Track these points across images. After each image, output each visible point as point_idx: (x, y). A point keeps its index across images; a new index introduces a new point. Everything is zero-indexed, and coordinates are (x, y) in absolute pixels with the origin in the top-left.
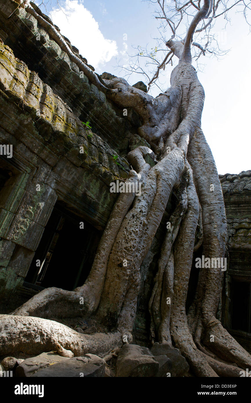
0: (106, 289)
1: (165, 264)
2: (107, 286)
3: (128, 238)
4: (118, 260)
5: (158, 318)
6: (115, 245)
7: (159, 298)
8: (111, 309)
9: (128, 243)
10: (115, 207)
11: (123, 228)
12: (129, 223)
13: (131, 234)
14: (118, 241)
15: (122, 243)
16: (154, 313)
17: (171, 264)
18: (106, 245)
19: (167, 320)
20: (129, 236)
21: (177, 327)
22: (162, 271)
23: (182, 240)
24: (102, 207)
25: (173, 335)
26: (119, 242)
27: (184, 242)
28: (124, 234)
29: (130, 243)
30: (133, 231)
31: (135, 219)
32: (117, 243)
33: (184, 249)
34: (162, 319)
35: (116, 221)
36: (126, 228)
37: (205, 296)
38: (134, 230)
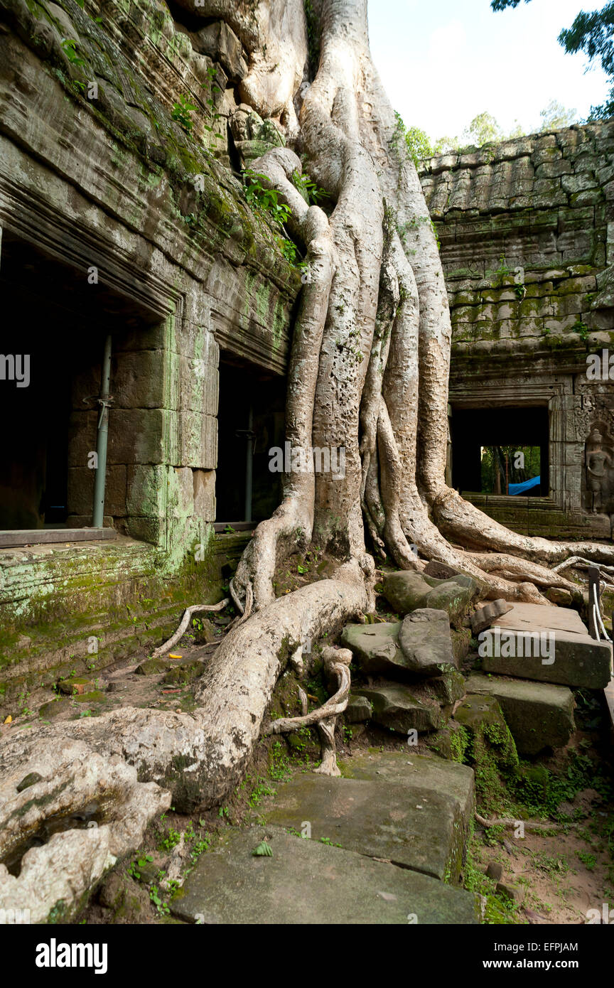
0: (322, 494)
1: (376, 418)
2: (322, 489)
3: (343, 395)
4: (336, 441)
5: (381, 514)
6: (319, 412)
7: (375, 482)
8: (338, 527)
9: (345, 405)
10: (300, 333)
11: (327, 376)
12: (334, 363)
13: (346, 386)
14: (325, 404)
15: (335, 406)
16: (373, 508)
17: (385, 415)
18: (304, 417)
19: (396, 514)
20: (344, 391)
21: (411, 520)
22: (373, 432)
23: (397, 364)
24: (277, 337)
25: (410, 535)
26: (328, 405)
27: (402, 368)
28: (333, 388)
29: (350, 404)
30: (347, 379)
31: (345, 353)
32: (323, 407)
33: (404, 382)
34: (388, 514)
35: (309, 365)
36: (332, 375)
37: (425, 453)
38: (349, 377)
